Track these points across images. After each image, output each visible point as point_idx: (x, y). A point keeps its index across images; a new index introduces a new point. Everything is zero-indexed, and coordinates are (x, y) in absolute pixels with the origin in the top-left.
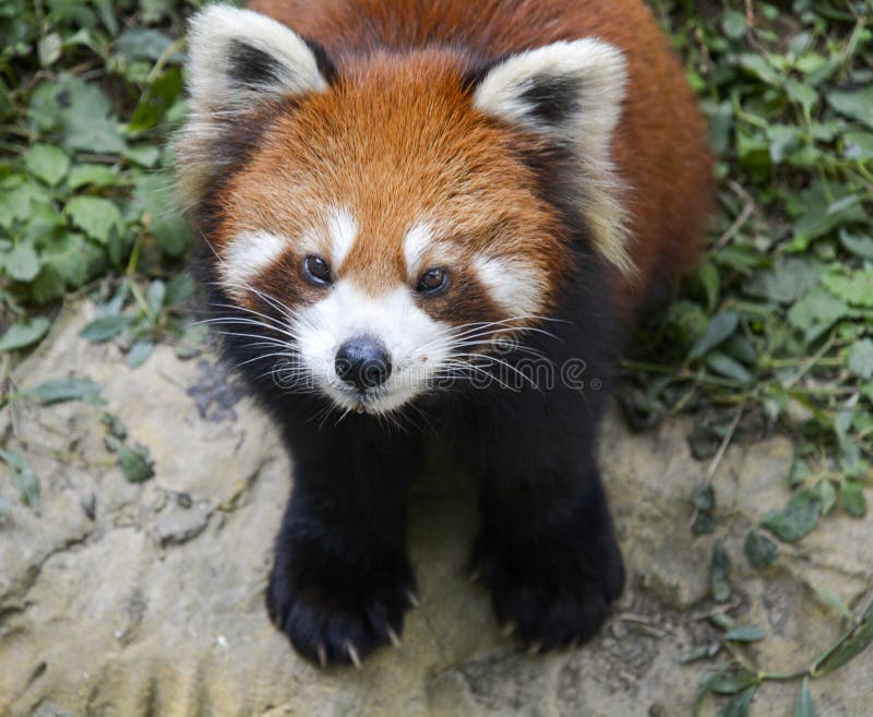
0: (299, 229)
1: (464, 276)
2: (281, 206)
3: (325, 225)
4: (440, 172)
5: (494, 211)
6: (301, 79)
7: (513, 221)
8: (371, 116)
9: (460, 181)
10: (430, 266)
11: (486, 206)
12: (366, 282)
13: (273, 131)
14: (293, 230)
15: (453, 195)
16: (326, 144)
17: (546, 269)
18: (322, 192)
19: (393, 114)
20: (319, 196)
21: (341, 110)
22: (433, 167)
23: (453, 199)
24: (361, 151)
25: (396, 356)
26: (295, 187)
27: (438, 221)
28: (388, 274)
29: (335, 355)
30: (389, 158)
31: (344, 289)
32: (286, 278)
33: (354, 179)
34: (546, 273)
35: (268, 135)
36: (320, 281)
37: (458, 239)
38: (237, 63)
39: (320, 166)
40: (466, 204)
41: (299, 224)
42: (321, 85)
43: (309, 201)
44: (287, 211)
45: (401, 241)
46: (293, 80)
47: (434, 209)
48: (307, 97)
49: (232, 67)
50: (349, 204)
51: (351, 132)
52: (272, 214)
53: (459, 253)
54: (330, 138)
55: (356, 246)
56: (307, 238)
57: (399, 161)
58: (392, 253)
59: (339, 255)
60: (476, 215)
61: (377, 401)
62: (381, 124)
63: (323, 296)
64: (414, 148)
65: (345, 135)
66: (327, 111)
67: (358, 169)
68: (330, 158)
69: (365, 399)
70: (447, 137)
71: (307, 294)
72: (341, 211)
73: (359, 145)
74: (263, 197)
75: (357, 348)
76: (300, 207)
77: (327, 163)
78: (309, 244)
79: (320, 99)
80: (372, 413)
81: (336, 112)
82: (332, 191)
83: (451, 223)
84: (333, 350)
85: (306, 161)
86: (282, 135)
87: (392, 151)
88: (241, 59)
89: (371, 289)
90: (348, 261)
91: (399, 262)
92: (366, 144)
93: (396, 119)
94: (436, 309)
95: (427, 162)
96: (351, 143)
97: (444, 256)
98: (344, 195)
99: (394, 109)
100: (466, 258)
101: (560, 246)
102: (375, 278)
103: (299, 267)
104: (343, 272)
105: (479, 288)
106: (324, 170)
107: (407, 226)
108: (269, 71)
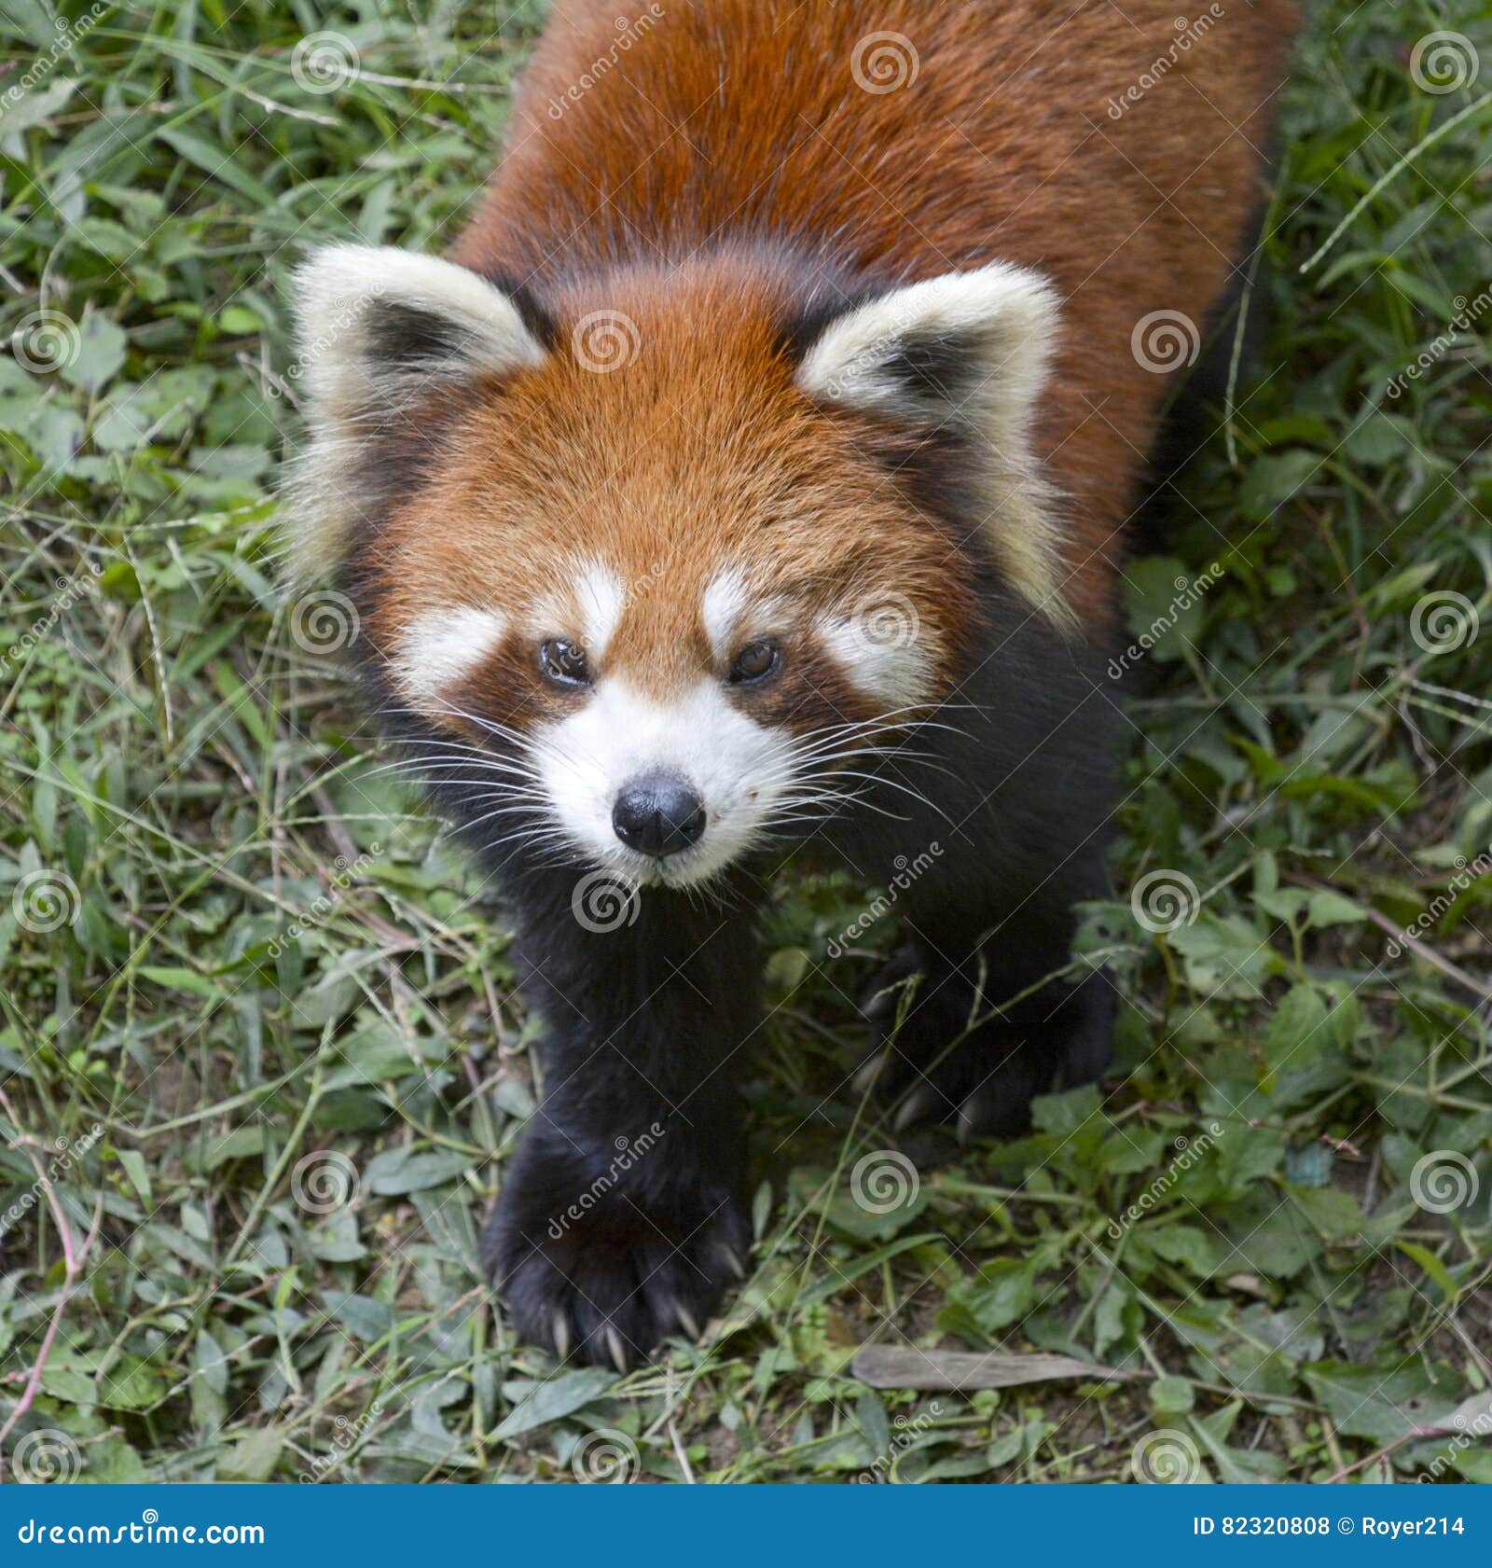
0: (524, 596)
1: (806, 650)
2: (491, 563)
3: (569, 589)
4: (743, 487)
5: (840, 542)
6: (500, 348)
7: (872, 555)
8: (626, 398)
9: (779, 499)
10: (749, 638)
11: (827, 536)
12: (648, 680)
13: (465, 434)
14: (516, 597)
15: (771, 521)
16: (554, 452)
17: (938, 628)
18: (556, 532)
19: (662, 392)
20: (554, 539)
21: (575, 393)
22: (731, 479)
23: (771, 528)
24: (614, 461)
25: (711, 796)
26: (510, 530)
27: (751, 564)
28: (683, 663)
29: (611, 806)
30: (659, 468)
31: (613, 694)
32: (512, 681)
33: (607, 508)
34: (938, 633)
35: (455, 441)
36: (569, 680)
37: (790, 589)
38: (381, 335)
39: (551, 491)
40: (792, 535)
41: (526, 589)
42: (535, 354)
43: (537, 550)
44: (502, 571)
45: (696, 606)
46: (488, 351)
47: (742, 545)
48: (514, 375)
49: (375, 342)
50: (605, 551)
51: (595, 429)
52: (475, 578)
53: (794, 611)
54: (561, 443)
55: (625, 623)
56: (540, 612)
57: (676, 474)
58: (685, 628)
59: (598, 637)
60: (812, 551)
61: (684, 871)
62: (642, 410)
63: (579, 706)
64: (698, 452)
65: (585, 433)
66: (551, 396)
67: (611, 491)
68: (565, 475)
69: (664, 867)
70: (747, 430)
71: (552, 704)
72: (593, 565)
73: (610, 448)
74: (457, 552)
75: (647, 793)
76: (524, 562)
77: (560, 484)
78: (544, 620)
79: (538, 377)
80: (675, 886)
81: (566, 397)
82: (573, 530)
83: (774, 565)
84: (607, 797)
85: (526, 484)
86: (480, 441)
87: (665, 454)
88: (390, 328)
89: (659, 690)
90: (615, 646)
91: (698, 640)
92: (621, 446)
93: (667, 402)
94: (764, 709)
95: (719, 472)
96: (596, 448)
97: (769, 619)
98: (594, 535)
99: (662, 385)
100: (804, 622)
101: (957, 586)
102: (662, 673)
103: (533, 661)
104: (608, 664)
105: (832, 668)
106: (557, 496)
107: (703, 579)
108: (442, 340)
